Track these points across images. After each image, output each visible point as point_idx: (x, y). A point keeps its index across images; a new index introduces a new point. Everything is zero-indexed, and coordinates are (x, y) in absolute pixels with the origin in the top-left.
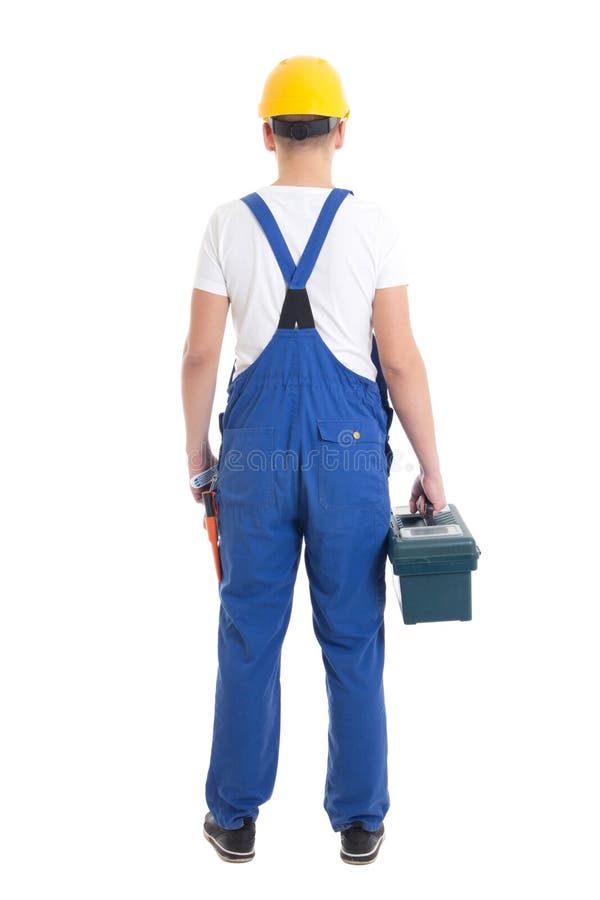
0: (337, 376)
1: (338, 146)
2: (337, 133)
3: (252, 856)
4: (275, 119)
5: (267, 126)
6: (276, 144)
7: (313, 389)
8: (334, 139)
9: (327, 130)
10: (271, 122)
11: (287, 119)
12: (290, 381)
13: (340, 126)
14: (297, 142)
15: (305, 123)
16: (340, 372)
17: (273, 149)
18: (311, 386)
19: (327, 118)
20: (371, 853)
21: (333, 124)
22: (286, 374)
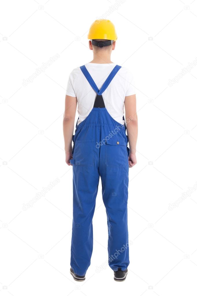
0: (112, 123)
1: (113, 49)
2: (113, 45)
3: (84, 279)
4: (93, 40)
5: (90, 42)
6: (93, 47)
7: (105, 128)
8: (111, 47)
9: (110, 44)
10: (92, 41)
11: (97, 41)
12: (97, 125)
13: (114, 43)
14: (100, 48)
15: (103, 42)
16: (113, 122)
17: (92, 49)
18: (104, 127)
19: (110, 41)
20: (124, 278)
21: (112, 42)
22: (96, 123)
